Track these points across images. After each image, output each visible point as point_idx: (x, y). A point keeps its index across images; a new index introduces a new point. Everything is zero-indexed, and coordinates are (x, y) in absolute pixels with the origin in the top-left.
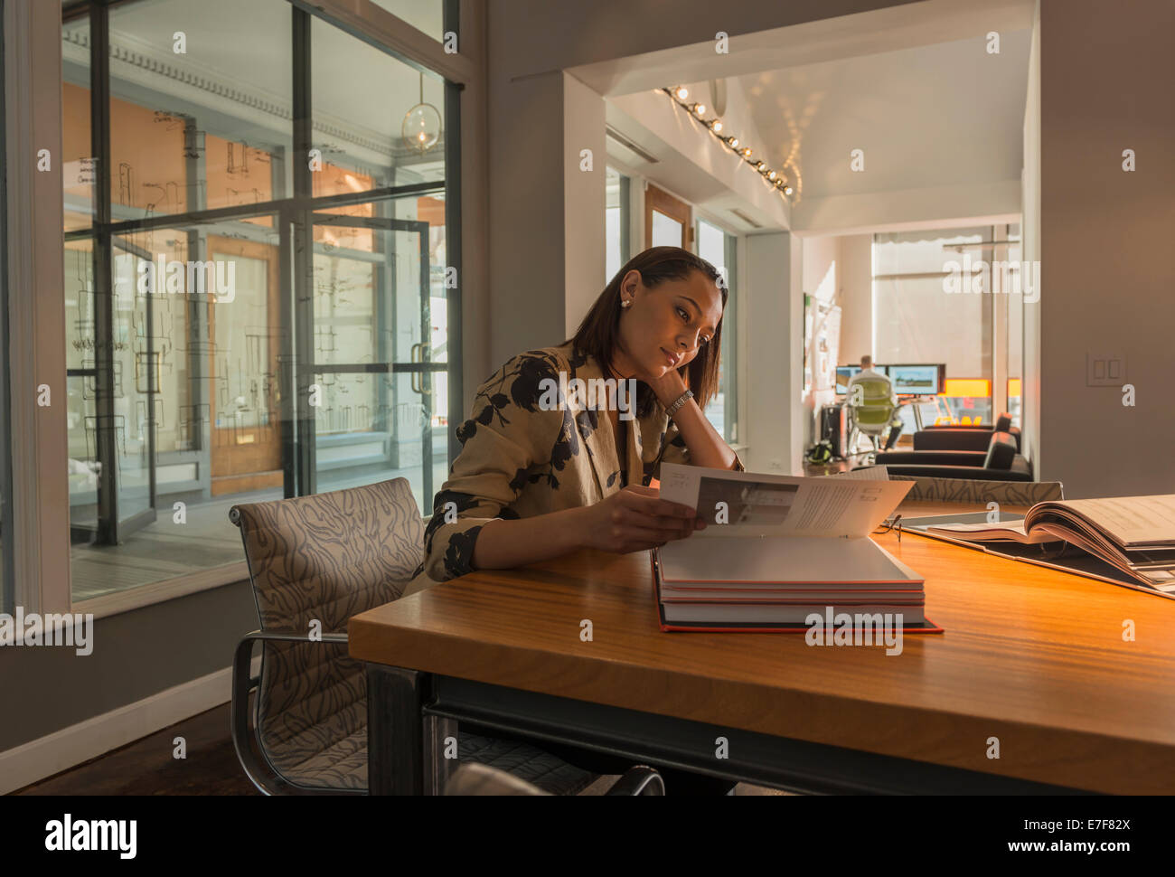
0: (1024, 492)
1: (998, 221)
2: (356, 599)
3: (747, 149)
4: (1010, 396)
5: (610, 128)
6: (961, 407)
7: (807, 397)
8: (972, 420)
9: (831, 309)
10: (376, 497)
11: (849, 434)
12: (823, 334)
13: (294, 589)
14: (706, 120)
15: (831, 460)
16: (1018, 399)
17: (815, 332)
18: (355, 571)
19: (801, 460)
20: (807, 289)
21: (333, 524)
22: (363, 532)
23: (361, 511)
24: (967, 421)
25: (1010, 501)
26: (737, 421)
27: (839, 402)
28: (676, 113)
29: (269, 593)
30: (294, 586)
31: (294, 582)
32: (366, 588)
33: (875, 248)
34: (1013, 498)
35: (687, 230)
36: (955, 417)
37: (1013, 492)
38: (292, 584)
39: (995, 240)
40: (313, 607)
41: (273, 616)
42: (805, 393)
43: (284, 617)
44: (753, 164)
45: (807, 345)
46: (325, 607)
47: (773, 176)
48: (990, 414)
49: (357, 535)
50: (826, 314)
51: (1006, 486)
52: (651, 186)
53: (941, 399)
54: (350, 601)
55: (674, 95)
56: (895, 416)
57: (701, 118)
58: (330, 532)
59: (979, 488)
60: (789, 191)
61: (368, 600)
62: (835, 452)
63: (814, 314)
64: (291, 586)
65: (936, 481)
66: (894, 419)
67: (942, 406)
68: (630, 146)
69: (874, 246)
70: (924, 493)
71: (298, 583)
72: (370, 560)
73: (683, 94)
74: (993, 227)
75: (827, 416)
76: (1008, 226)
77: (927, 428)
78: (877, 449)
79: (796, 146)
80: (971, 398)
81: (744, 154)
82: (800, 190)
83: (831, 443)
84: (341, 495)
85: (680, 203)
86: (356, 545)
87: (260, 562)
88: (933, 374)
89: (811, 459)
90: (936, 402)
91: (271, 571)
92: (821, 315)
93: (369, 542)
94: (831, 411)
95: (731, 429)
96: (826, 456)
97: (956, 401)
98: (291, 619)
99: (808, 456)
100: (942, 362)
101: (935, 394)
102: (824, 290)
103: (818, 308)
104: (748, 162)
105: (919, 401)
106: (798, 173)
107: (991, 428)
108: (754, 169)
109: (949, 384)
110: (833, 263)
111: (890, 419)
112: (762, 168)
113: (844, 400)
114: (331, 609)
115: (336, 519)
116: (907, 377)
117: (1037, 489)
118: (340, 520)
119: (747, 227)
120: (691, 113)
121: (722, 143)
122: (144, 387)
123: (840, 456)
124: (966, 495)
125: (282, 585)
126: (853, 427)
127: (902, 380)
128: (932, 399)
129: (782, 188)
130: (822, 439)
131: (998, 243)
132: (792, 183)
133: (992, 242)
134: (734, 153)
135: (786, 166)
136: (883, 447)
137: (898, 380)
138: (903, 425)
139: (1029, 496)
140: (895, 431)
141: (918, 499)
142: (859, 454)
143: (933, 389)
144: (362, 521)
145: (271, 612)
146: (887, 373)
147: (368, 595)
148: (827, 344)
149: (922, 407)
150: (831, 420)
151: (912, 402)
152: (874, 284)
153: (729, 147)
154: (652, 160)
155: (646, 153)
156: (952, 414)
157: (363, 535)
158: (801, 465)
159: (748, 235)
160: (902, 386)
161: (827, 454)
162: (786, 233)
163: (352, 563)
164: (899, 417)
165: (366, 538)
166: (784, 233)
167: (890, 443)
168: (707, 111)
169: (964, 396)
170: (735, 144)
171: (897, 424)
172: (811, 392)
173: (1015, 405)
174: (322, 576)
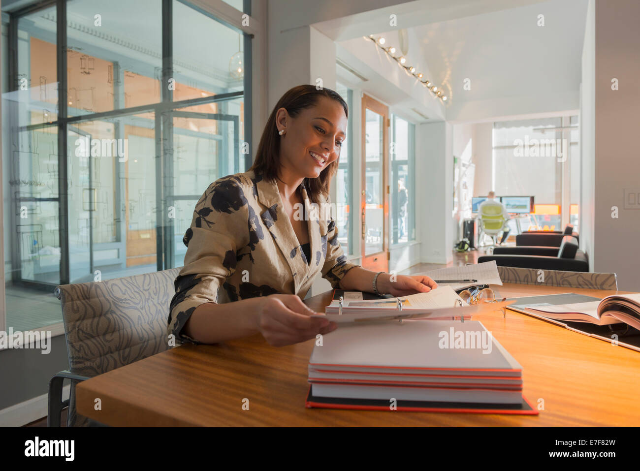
0: (590, 279)
1: (566, 114)
2: (146, 346)
3: (420, 74)
4: (572, 214)
5: (338, 60)
6: (543, 220)
7: (455, 214)
8: (550, 228)
9: (469, 165)
10: (168, 278)
11: (479, 235)
12: (464, 179)
13: (98, 341)
14: (396, 57)
15: (469, 249)
16: (577, 216)
17: (460, 178)
18: (147, 327)
19: (452, 249)
20: (456, 154)
21: (133, 296)
22: (155, 302)
23: (156, 288)
24: (546, 229)
25: (580, 285)
26: (415, 228)
27: (473, 217)
28: (378, 52)
29: (77, 345)
30: (98, 339)
31: (98, 336)
32: (155, 338)
33: (494, 131)
34: (581, 283)
35: (386, 120)
36: (539, 226)
37: (582, 279)
38: (97, 338)
39: (563, 126)
40: (112, 353)
41: (79, 360)
42: (454, 212)
43: (88, 360)
44: (424, 83)
45: (456, 185)
46: (121, 352)
47: (435, 89)
48: (560, 225)
49: (151, 303)
50: (467, 168)
51: (577, 275)
52: (365, 96)
53: (532, 216)
54: (141, 348)
55: (377, 42)
56: (506, 225)
57: (393, 56)
58: (129, 302)
59: (559, 277)
60: (445, 98)
61: (155, 347)
62: (471, 245)
63: (459, 168)
64: (96, 339)
65: (529, 271)
66: (505, 227)
67: (532, 220)
68: (352, 71)
69: (494, 130)
70: (522, 279)
71: (101, 337)
72: (160, 319)
73: (382, 41)
74: (561, 118)
75: (467, 225)
76: (570, 117)
77: (524, 232)
78: (496, 244)
79: (449, 72)
80: (549, 215)
81: (419, 76)
82: (451, 98)
83: (469, 240)
84: (143, 277)
85: (382, 105)
86: (149, 310)
87: (73, 323)
88: (528, 201)
89: (457, 249)
90: (529, 217)
91: (81, 330)
92: (463, 169)
93: (159, 307)
94: (469, 222)
95: (412, 232)
96: (466, 248)
97: (540, 217)
98: (94, 362)
99: (456, 247)
100: (532, 195)
101: (529, 213)
102: (466, 156)
103: (462, 165)
104: (421, 81)
105: (519, 217)
106: (450, 88)
107: (561, 233)
108: (424, 85)
109: (536, 207)
110: (471, 140)
111: (503, 226)
112: (429, 85)
113: (476, 216)
114: (126, 354)
115: (135, 293)
116: (512, 203)
117: (598, 278)
118: (139, 294)
119: (421, 119)
120: (387, 53)
121: (405, 70)
122: (88, 208)
123: (474, 247)
124: (550, 280)
125: (88, 339)
126: (481, 232)
127: (509, 205)
128: (527, 216)
129: (441, 97)
130: (464, 237)
131: (565, 127)
132: (447, 94)
133: (561, 127)
134: (413, 76)
135: (443, 84)
136: (499, 242)
137: (507, 205)
138: (510, 230)
139: (593, 282)
140: (506, 234)
141: (518, 282)
142: (485, 246)
143: (528, 209)
144: (155, 294)
145: (77, 358)
146: (501, 201)
147: (156, 343)
148: (467, 185)
149: (521, 220)
150: (469, 228)
151: (515, 218)
152: (494, 151)
153: (410, 72)
154: (365, 80)
155: (361, 75)
156: (538, 225)
157: (156, 303)
158: (451, 252)
159: (422, 124)
160: (509, 208)
161: (466, 246)
162: (443, 122)
163: (145, 322)
164: (508, 226)
165: (157, 305)
166: (442, 122)
167: (503, 240)
168: (396, 51)
169: (545, 214)
170: (413, 70)
171: (507, 230)
172: (458, 211)
173: (574, 219)
174: (121, 332)
